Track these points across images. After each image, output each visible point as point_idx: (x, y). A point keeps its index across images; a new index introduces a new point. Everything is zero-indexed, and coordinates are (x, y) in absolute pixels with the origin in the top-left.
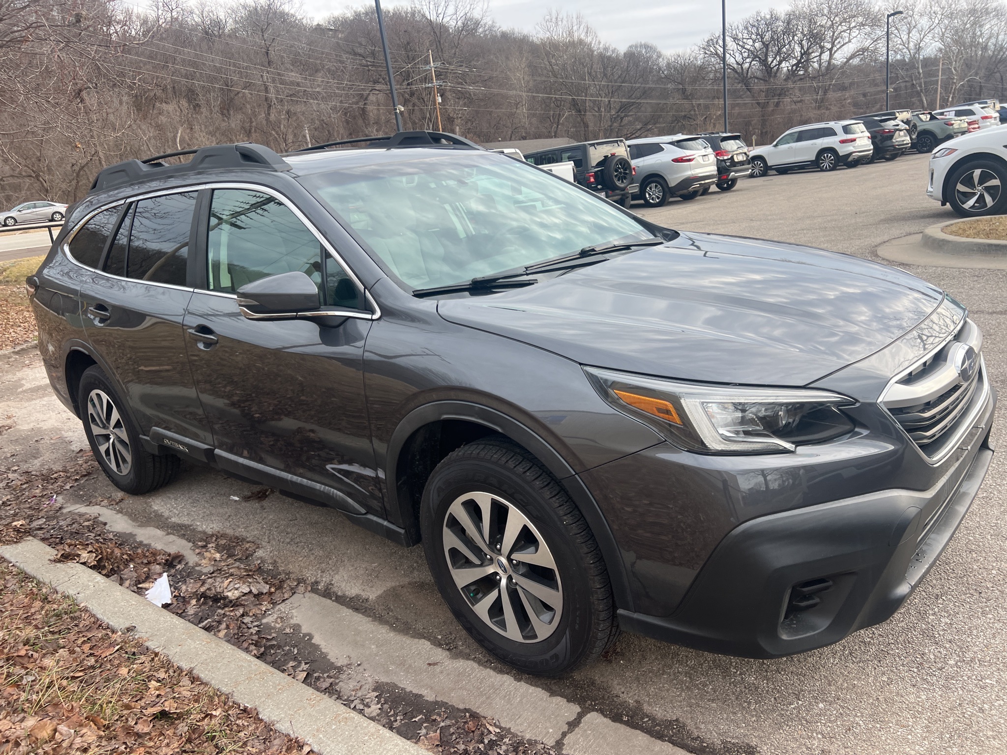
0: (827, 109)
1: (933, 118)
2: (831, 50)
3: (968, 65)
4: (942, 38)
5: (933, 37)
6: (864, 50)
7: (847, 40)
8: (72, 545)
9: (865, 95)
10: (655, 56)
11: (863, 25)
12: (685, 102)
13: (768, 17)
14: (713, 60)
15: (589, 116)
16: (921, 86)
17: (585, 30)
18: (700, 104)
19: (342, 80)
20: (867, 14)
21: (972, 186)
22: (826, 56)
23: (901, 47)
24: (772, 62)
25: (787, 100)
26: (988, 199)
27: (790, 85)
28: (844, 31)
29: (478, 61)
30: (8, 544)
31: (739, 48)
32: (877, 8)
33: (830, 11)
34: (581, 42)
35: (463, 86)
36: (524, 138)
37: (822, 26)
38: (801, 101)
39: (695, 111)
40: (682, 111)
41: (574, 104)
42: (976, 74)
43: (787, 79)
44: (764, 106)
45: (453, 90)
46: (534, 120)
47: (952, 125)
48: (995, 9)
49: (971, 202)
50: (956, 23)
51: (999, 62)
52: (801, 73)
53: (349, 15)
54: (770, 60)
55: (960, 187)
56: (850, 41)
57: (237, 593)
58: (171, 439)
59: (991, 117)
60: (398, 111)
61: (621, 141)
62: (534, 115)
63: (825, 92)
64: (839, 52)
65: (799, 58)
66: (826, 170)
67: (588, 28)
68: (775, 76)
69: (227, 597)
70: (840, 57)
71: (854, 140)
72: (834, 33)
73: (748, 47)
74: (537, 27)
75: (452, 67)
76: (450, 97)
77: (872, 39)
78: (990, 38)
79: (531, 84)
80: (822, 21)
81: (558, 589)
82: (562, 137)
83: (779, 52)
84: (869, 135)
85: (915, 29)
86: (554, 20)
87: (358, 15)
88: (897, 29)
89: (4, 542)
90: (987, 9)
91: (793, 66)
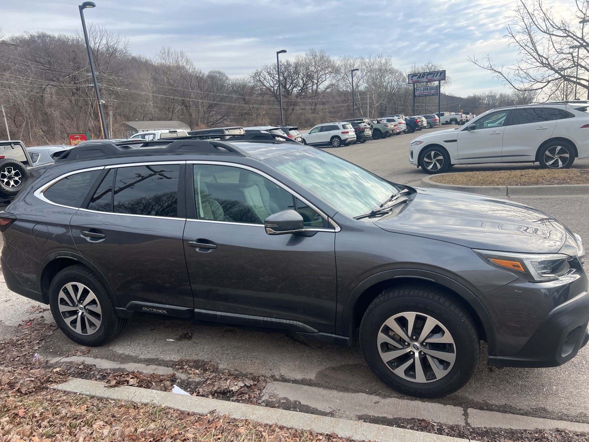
0: (317, 114)
1: (378, 122)
2: (317, 84)
3: (380, 96)
4: (367, 83)
5: (364, 81)
6: (332, 85)
7: (324, 79)
8: (118, 376)
9: (333, 108)
10: (224, 79)
11: (332, 73)
12: (246, 105)
13: (286, 64)
14: (258, 83)
15: (193, 109)
16: (359, 105)
17: (186, 61)
18: (254, 107)
19: (29, 77)
20: (333, 67)
21: (431, 159)
22: (315, 87)
23: (349, 85)
24: (289, 87)
25: (298, 108)
26: (438, 165)
27: (299, 100)
28: (323, 75)
29: (122, 73)
30: (60, 383)
31: (272, 78)
32: (337, 65)
33: (315, 64)
34: (183, 67)
35: (113, 87)
36: (152, 120)
37: (312, 71)
38: (304, 109)
39: (251, 111)
40: (244, 110)
41: (183, 103)
42: (383, 100)
43: (297, 97)
44: (286, 110)
45: (106, 89)
46: (157, 110)
47: (388, 126)
48: (390, 70)
49: (431, 166)
50: (373, 75)
51: (393, 95)
52: (303, 94)
53: (26, 36)
54: (288, 86)
55: (426, 160)
56: (326, 80)
57: (237, 388)
58: (148, 307)
59: (402, 123)
60: (101, 103)
61: (242, 128)
62: (157, 107)
63: (316, 105)
64: (321, 85)
65: (302, 87)
66: (336, 147)
67: (187, 60)
68: (291, 95)
69: (232, 390)
70: (322, 87)
71: (348, 132)
72: (318, 75)
73: (276, 78)
74: (156, 56)
75: (105, 75)
76: (105, 93)
77: (336, 80)
78: (388, 83)
79: (155, 89)
80: (312, 68)
81: (454, 352)
82: (176, 120)
83: (292, 83)
84: (354, 130)
85: (355, 77)
86: (166, 53)
87: (32, 37)
88: (347, 76)
89: (57, 383)
90: (386, 70)
91: (299, 90)
